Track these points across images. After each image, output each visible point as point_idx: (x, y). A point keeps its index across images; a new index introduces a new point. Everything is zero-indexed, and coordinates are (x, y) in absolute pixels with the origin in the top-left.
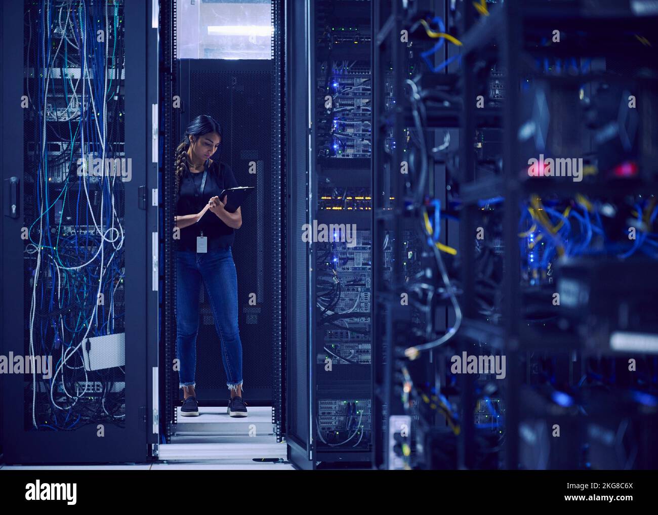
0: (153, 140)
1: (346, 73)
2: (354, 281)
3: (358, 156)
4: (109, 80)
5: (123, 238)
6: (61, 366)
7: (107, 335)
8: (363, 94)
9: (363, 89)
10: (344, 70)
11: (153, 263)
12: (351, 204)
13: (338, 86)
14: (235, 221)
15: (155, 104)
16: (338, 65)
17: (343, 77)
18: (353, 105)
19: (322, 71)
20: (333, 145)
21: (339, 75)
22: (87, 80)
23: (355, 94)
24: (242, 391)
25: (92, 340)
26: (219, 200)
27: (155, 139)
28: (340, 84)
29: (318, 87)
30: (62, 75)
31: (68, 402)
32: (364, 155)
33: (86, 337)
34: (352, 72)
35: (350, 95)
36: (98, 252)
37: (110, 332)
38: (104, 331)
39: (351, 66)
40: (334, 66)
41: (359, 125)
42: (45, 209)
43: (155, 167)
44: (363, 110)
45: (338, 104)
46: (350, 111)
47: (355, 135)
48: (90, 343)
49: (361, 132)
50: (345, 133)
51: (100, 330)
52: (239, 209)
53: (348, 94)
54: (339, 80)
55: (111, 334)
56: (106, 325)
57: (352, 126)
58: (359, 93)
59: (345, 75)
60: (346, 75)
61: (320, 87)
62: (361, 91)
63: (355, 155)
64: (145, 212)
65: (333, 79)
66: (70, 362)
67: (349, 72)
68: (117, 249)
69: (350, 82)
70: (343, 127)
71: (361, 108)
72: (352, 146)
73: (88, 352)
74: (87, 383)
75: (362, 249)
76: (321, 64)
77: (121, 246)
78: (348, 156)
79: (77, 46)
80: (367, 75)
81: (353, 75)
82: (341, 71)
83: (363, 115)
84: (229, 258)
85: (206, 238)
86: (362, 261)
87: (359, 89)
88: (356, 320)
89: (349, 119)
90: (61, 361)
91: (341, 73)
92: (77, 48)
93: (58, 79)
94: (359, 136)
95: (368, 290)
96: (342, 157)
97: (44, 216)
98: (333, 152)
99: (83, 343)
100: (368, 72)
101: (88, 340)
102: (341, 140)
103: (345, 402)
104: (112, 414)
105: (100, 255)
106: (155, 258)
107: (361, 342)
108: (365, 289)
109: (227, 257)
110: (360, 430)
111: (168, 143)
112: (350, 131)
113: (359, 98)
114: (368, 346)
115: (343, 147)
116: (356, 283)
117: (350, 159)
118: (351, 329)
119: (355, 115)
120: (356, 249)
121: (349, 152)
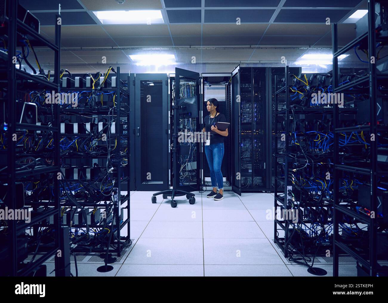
2: (246, 150)
6: (181, 169)
12: (246, 133)
18: (246, 110)
31: (183, 177)
32: (249, 122)
48: (188, 164)
49: (248, 117)
57: (246, 115)
66: (183, 168)
69: (245, 105)
74: (187, 173)
80: (249, 104)
83: (248, 113)
88: (247, 159)
95: (249, 152)
99: (186, 164)
103: (244, 178)
104: (193, 179)
107: (248, 164)
110: (248, 184)
112: (245, 116)
114: (250, 165)
116: (247, 150)
118: (246, 161)
119: (246, 113)
120: (247, 143)
121: (245, 121)
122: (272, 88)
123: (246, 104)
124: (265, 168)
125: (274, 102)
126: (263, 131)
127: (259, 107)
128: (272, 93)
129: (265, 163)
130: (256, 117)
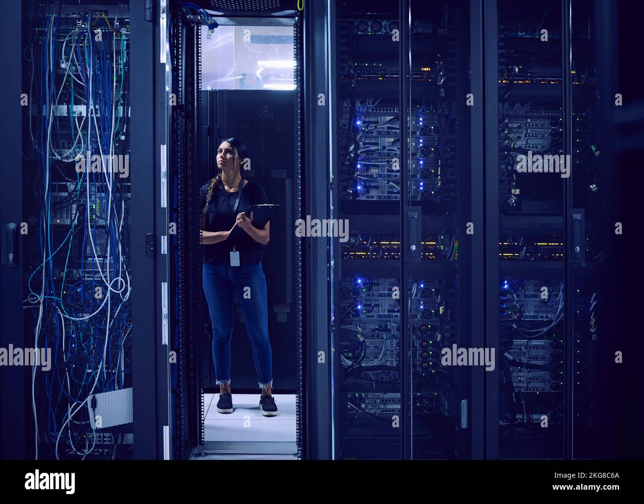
0: (162, 184)
1: (370, 111)
3: (383, 197)
4: (116, 118)
5: (129, 289)
6: (68, 420)
7: (115, 390)
8: (388, 133)
9: (388, 128)
10: (368, 108)
11: (163, 315)
12: (376, 250)
13: (362, 124)
14: (263, 238)
15: (163, 145)
16: (362, 103)
17: (367, 114)
18: (377, 144)
19: (344, 109)
20: (357, 186)
21: (363, 112)
22: (92, 118)
23: (380, 133)
24: (272, 389)
25: (99, 396)
26: (245, 215)
27: (163, 183)
28: (364, 122)
29: (341, 126)
30: (68, 112)
32: (389, 197)
33: (92, 394)
34: (377, 110)
35: (375, 134)
36: (105, 301)
37: (119, 386)
38: (112, 386)
39: (376, 104)
40: (358, 104)
41: (384, 166)
42: (47, 256)
43: (164, 213)
44: (388, 150)
45: (361, 143)
46: (374, 151)
47: (380, 176)
48: (96, 400)
49: (386, 173)
50: (369, 174)
51: (106, 386)
52: (268, 225)
53: (372, 133)
54: (363, 118)
55: (119, 389)
56: (114, 379)
57: (376, 167)
58: (384, 131)
59: (369, 113)
60: (371, 113)
61: (342, 125)
62: (386, 130)
63: (380, 197)
64: (152, 261)
65: (357, 116)
66: (76, 417)
67: (373, 110)
68: (124, 300)
69: (373, 119)
70: (367, 167)
71: (387, 148)
72: (377, 187)
73: (94, 410)
74: (97, 435)
75: (388, 296)
76: (344, 102)
77: (127, 298)
78: (372, 197)
79: (82, 82)
80: (393, 113)
81: (377, 113)
82: (365, 108)
84: (259, 271)
85: (238, 253)
86: (387, 307)
87: (384, 128)
89: (374, 159)
90: (68, 415)
91: (365, 110)
92: (82, 84)
93: (65, 116)
94: (384, 177)
95: (394, 337)
96: (366, 199)
97: (47, 263)
98: (356, 193)
99: (89, 399)
100: (394, 110)
101: (94, 397)
102: (365, 181)
105: (106, 304)
106: (165, 310)
108: (391, 335)
109: (257, 270)
111: (181, 184)
112: (374, 172)
113: (384, 137)
115: (367, 188)
117: (374, 201)
119: (380, 154)
120: (381, 295)
121: (374, 193)
122: (501, 44)
123: (376, 115)
124: (464, 424)
125: (506, 105)
126: (456, 245)
127: (437, 131)
128: (500, 63)
129: (464, 402)
130: (426, 175)
